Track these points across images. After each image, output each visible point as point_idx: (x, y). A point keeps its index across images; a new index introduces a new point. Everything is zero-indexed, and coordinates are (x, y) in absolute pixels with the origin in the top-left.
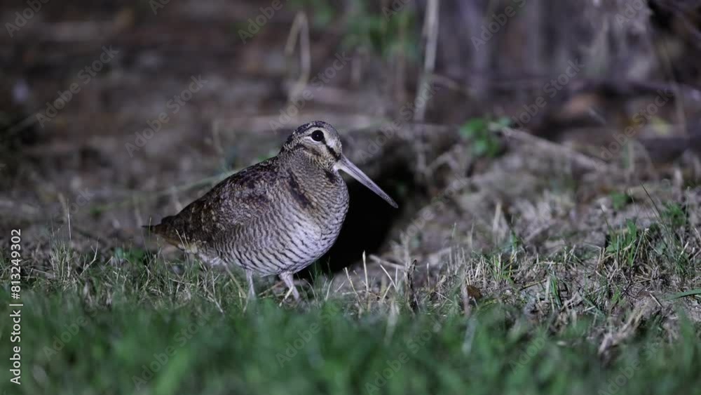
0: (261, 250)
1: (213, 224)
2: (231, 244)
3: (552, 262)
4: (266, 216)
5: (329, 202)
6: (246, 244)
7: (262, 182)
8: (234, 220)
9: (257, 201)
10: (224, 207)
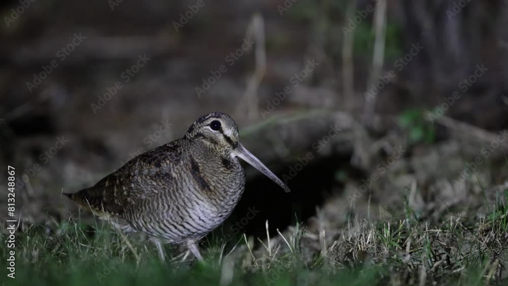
0: (162, 221)
1: (124, 198)
2: (138, 215)
3: (440, 230)
4: (169, 191)
5: (224, 186)
6: (150, 216)
7: (168, 162)
8: (143, 195)
9: (163, 178)
10: (133, 183)
